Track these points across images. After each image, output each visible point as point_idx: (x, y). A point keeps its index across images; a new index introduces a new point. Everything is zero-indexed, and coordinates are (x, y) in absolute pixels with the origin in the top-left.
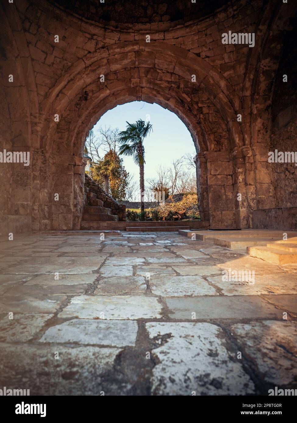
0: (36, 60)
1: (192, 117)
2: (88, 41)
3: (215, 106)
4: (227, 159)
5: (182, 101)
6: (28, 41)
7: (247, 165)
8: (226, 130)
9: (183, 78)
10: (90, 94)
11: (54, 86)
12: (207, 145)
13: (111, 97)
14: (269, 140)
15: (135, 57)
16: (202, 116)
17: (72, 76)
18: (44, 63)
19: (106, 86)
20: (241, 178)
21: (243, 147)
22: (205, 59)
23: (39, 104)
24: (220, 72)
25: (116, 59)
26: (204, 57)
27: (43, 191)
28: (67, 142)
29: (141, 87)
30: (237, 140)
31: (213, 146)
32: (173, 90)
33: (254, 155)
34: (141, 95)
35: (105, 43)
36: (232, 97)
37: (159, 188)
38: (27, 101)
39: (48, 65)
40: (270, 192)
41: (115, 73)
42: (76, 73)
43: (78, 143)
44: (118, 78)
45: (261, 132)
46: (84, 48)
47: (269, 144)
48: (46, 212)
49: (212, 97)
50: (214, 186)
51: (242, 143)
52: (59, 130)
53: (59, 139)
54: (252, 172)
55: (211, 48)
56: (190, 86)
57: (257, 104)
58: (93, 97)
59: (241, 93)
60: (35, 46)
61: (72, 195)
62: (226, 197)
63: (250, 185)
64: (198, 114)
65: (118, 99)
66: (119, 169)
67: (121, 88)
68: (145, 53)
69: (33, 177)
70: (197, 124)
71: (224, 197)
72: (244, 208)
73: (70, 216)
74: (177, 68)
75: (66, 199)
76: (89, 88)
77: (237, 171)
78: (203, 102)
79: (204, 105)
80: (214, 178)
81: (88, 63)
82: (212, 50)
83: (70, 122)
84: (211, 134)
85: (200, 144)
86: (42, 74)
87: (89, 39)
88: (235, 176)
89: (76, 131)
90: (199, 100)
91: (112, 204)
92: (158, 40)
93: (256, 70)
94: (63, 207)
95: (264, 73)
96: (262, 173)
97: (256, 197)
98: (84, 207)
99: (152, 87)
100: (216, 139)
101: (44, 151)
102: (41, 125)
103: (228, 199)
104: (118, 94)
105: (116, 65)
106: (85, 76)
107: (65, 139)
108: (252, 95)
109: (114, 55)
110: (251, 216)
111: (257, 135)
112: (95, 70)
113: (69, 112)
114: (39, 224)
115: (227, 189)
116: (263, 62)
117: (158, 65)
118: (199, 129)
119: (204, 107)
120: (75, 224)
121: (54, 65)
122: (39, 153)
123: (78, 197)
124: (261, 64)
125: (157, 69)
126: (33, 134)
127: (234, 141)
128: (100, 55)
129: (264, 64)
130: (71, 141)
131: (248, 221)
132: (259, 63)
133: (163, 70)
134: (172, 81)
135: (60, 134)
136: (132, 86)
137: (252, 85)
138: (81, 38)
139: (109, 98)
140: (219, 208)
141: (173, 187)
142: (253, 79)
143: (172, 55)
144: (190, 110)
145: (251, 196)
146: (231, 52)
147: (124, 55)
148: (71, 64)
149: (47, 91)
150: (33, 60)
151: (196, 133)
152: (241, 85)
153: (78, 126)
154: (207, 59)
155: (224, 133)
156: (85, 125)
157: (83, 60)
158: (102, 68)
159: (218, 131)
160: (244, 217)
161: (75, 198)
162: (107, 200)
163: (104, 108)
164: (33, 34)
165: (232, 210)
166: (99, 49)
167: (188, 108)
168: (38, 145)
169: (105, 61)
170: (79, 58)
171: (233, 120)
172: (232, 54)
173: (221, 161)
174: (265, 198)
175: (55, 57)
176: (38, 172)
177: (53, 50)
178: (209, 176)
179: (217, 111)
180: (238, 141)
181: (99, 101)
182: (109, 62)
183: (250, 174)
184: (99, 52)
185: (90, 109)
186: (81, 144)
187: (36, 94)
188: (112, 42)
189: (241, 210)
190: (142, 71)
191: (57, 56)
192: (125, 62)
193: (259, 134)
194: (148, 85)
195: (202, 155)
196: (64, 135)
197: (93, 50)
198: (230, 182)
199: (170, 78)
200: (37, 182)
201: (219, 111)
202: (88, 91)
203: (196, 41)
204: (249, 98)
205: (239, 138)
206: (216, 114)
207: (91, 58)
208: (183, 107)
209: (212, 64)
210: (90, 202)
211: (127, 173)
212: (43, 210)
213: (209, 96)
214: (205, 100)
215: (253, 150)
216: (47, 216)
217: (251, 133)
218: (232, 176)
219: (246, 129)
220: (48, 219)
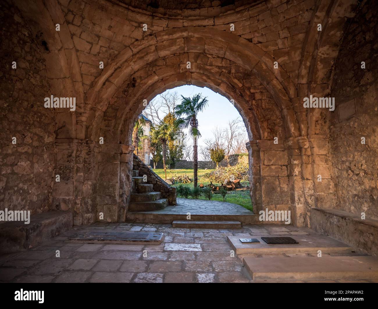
0: (81, 51)
1: (244, 102)
2: (135, 29)
3: (268, 91)
4: (281, 148)
5: (233, 87)
6: (72, 33)
7: (304, 158)
8: (280, 117)
9: (234, 63)
10: (138, 81)
11: (100, 75)
12: (260, 133)
13: (159, 82)
14: (328, 131)
15: (184, 43)
16: (254, 102)
17: (118, 65)
18: (89, 53)
19: (154, 72)
20: (297, 171)
21: (300, 138)
22: (257, 45)
23: (85, 93)
24: (274, 58)
25: (164, 46)
26: (256, 43)
27: (87, 183)
28: (113, 130)
29: (191, 72)
30: (292, 129)
31: (266, 134)
32: (224, 76)
33: (312, 148)
34: (191, 80)
35: (153, 31)
36: (286, 84)
37: (215, 149)
38: (72, 91)
39: (94, 55)
40: (329, 188)
41: (164, 58)
42: (124, 60)
43: (125, 130)
44: (167, 64)
45: (320, 122)
46: (132, 36)
47: (328, 135)
48: (89, 205)
49: (265, 83)
50: (267, 178)
51: (299, 133)
52: (106, 118)
53: (106, 127)
54: (309, 166)
55: (264, 34)
56: (241, 71)
57: (315, 92)
58: (142, 84)
59: (297, 80)
60: (80, 37)
61: (118, 185)
62: (281, 190)
63: (307, 179)
64: (250, 101)
65: (167, 85)
66: (177, 131)
67: (170, 73)
68: (194, 39)
69: (77, 169)
70: (249, 110)
71: (279, 189)
72: (301, 204)
73: (115, 208)
74: (227, 53)
75: (111, 189)
76: (138, 74)
77: (293, 162)
78: (255, 88)
79: (257, 91)
80: (267, 169)
81: (135, 50)
82: (265, 36)
83: (117, 110)
84: (264, 122)
85: (253, 131)
86: (87, 63)
87: (136, 27)
88: (290, 167)
89: (123, 119)
90: (251, 85)
91: (162, 187)
92: (208, 26)
93: (313, 58)
94: (108, 197)
95: (323, 61)
96: (321, 168)
97: (314, 193)
98: (131, 195)
99: (201, 72)
100: (270, 127)
101: (89, 142)
102: (87, 115)
103: (282, 192)
104: (167, 79)
105: (165, 52)
106: (132, 63)
107: (112, 127)
108: (309, 83)
109: (162, 42)
110: (309, 214)
111: (314, 126)
112: (143, 57)
113: (116, 99)
114: (81, 219)
115: (282, 181)
116: (321, 49)
117: (208, 51)
118: (251, 115)
119: (256, 92)
120: (121, 215)
121: (100, 54)
122: (83, 144)
123: (125, 186)
124: (319, 51)
125: (208, 54)
126: (77, 124)
127: (289, 131)
128: (148, 42)
129: (322, 52)
130: (118, 129)
131: (305, 218)
132: (316, 50)
133: (213, 55)
134: (222, 66)
135: (107, 121)
136: (181, 71)
137: (309, 72)
138: (128, 27)
139: (158, 84)
140: (272, 202)
141: (229, 146)
142: (310, 67)
143: (223, 40)
144: (242, 96)
145: (309, 192)
146: (285, 38)
147: (173, 42)
148: (117, 52)
149: (93, 80)
150: (77, 51)
151: (248, 120)
152: (297, 72)
153: (125, 113)
154: (259, 45)
155: (278, 121)
156: (132, 112)
157: (131, 48)
158: (150, 55)
159: (271, 118)
160: (301, 214)
161: (121, 187)
162: (156, 183)
163: (153, 94)
164: (77, 26)
165: (286, 204)
166: (146, 36)
167: (239, 93)
168: (82, 135)
169: (153, 48)
170: (126, 47)
171: (288, 108)
172: (286, 40)
173: (275, 150)
174: (324, 195)
175: (101, 46)
176: (82, 164)
177: (99, 40)
178: (262, 166)
179: (271, 97)
180: (294, 130)
181: (148, 87)
182: (157, 49)
183: (307, 167)
184: (146, 40)
185: (138, 95)
186: (128, 131)
187: (81, 84)
188: (160, 29)
189: (297, 206)
190: (192, 56)
191: (103, 45)
192: (174, 48)
193: (317, 125)
194: (198, 71)
195: (255, 143)
196: (111, 123)
197: (140, 38)
198: (285, 173)
199: (220, 63)
200: (80, 174)
201: (272, 97)
202: (136, 77)
203: (248, 26)
204: (305, 86)
205: (295, 127)
206: (269, 100)
207: (139, 45)
208: (235, 92)
209: (265, 49)
210: (138, 188)
211: (185, 134)
212: (86, 203)
213: (262, 82)
214: (258, 85)
215: (310, 141)
216: (90, 210)
217: (308, 122)
218: (287, 166)
219: (302, 118)
220: (91, 212)
